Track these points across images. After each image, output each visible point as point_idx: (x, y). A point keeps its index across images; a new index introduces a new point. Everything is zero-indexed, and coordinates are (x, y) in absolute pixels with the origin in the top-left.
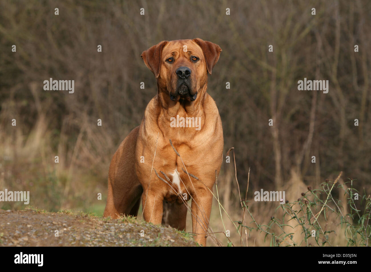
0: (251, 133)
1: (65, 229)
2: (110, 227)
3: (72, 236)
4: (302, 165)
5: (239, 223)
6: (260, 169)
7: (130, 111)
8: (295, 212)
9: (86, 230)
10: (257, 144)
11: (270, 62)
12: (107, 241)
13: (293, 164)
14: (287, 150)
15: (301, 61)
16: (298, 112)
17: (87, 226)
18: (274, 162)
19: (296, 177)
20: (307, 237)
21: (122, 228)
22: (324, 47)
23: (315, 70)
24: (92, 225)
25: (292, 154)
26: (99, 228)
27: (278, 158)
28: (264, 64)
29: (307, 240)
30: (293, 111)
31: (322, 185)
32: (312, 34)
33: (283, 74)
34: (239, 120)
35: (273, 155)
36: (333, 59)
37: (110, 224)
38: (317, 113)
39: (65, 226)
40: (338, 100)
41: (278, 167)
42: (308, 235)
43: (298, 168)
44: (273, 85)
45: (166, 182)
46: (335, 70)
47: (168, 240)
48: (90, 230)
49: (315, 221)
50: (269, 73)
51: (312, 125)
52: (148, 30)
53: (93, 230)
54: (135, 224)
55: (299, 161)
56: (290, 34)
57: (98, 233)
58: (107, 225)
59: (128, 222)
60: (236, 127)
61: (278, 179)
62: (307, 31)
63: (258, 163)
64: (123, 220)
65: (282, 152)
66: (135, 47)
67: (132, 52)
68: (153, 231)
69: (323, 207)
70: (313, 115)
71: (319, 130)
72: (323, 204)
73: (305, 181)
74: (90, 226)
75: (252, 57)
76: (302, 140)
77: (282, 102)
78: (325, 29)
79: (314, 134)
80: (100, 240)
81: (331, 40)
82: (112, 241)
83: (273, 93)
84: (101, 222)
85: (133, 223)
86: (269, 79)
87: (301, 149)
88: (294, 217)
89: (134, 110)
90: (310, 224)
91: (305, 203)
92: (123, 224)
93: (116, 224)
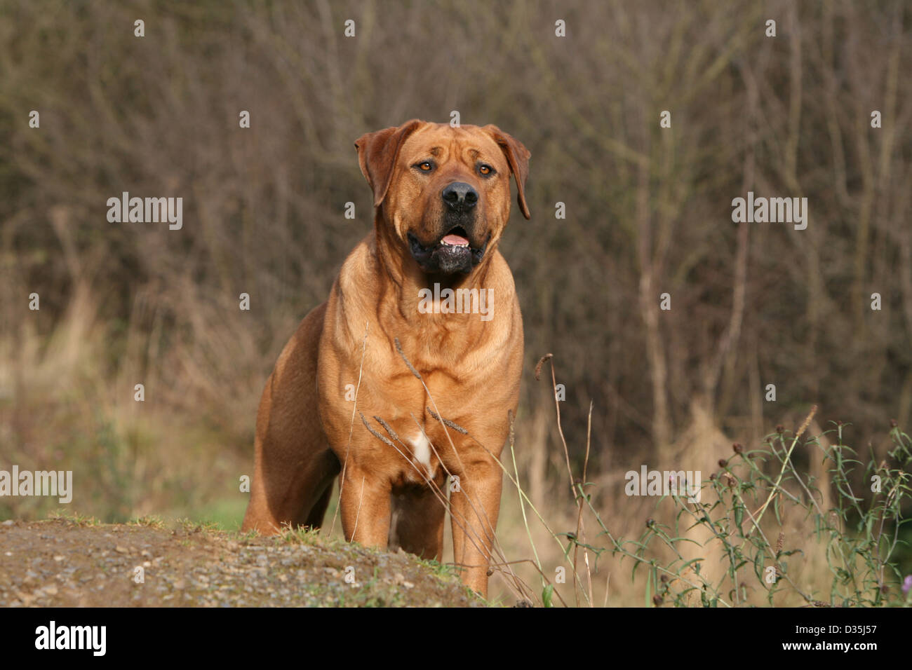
0: (591, 316)
1: (147, 564)
2: (256, 555)
3: (165, 580)
4: (718, 391)
5: (569, 538)
6: (616, 402)
7: (296, 269)
8: (705, 506)
9: (198, 566)
10: (608, 340)
11: (633, 142)
12: (250, 589)
13: (696, 388)
14: (681, 354)
15: (709, 138)
16: (704, 262)
17: (200, 554)
18: (650, 386)
19: (703, 419)
20: (735, 567)
21: (284, 557)
22: (763, 103)
23: (742, 157)
24: (212, 552)
25: (693, 363)
26: (230, 560)
27: (658, 374)
28: (619, 148)
29: (735, 573)
30: (692, 258)
31: (769, 440)
32: (733, 71)
33: (666, 169)
34: (563, 284)
35: (647, 366)
36: (786, 130)
37: (255, 548)
38: (750, 262)
39: (145, 556)
41: (660, 398)
42: (738, 562)
43: (709, 398)
44: (642, 197)
45: (389, 442)
46: (791, 157)
47: (399, 584)
48: (209, 564)
49: (754, 527)
50: (633, 167)
51: (740, 291)
52: (334, 73)
53: (215, 564)
54: (317, 546)
55: (709, 381)
56: (679, 74)
57: (227, 571)
58: (248, 551)
59: (299, 543)
60: (555, 302)
61: (660, 426)
62: (721, 63)
63: (610, 388)
64: (287, 539)
65: (668, 360)
66: (305, 114)
67: (298, 127)
68: (360, 563)
69: (772, 493)
70: (740, 268)
71: (757, 304)
72: (773, 486)
73: (727, 431)
74: (207, 554)
75: (588, 130)
76: (717, 331)
77: (665, 241)
78: (765, 58)
79: (745, 314)
80: (232, 587)
81: (779, 85)
82: (262, 591)
83: (644, 216)
84: (234, 545)
85: (313, 544)
86: (634, 183)
87: (714, 350)
88: (703, 520)
89: (307, 267)
90: (742, 535)
91: (729, 483)
92: (286, 548)
93: (270, 549)
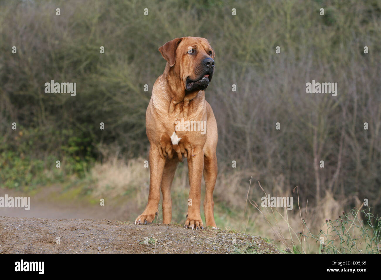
0: (301, 167)
1: (194, 237)
2: (222, 236)
3: (199, 241)
4: (333, 189)
5: (300, 234)
6: (306, 190)
7: (226, 152)
8: (335, 227)
9: (207, 238)
10: (305, 174)
11: (313, 123)
12: (220, 244)
13: (327, 188)
14: (324, 179)
15: (333, 123)
16: (331, 155)
17: (208, 235)
18: (315, 186)
19: (329, 195)
20: (342, 242)
21: (229, 236)
22: (347, 114)
23: (341, 128)
24: (211, 234)
25: (327, 181)
26: (215, 236)
27: (318, 183)
28: (310, 125)
29: (342, 244)
30: (327, 154)
31: (351, 211)
32: (340, 107)
33: (322, 130)
34: (294, 159)
35: (314, 180)
36: (352, 122)
37: (221, 233)
38: (342, 155)
39: (194, 235)
40: (355, 147)
41: (318, 189)
42: (343, 241)
43: (330, 189)
44: (315, 138)
45: (256, 207)
46: (353, 129)
47: (257, 244)
48: (210, 237)
49: (347, 233)
50: (313, 130)
51: (339, 164)
52: (238, 102)
53: (211, 237)
54: (237, 234)
55: (330, 185)
56: (326, 107)
57: (214, 239)
58: (220, 234)
59: (232, 233)
60: (292, 164)
61: (318, 197)
62: (336, 104)
63: (305, 186)
64: (230, 232)
65: (320, 179)
66: (230, 113)
67: (228, 116)
68: (248, 239)
69: (352, 225)
70: (340, 157)
71: (343, 166)
72: (352, 222)
73: (335, 198)
74: (209, 235)
75: (302, 120)
76: (333, 172)
77: (321, 149)
78: (348, 103)
79: (341, 169)
80: (216, 244)
81: (351, 110)
82: (223, 245)
83: (315, 142)
84: (216, 233)
85: (236, 233)
86: (313, 134)
87: (332, 178)
88: (334, 230)
89: (229, 152)
90: (344, 234)
91: (341, 221)
92: (229, 234)
93: (225, 234)
